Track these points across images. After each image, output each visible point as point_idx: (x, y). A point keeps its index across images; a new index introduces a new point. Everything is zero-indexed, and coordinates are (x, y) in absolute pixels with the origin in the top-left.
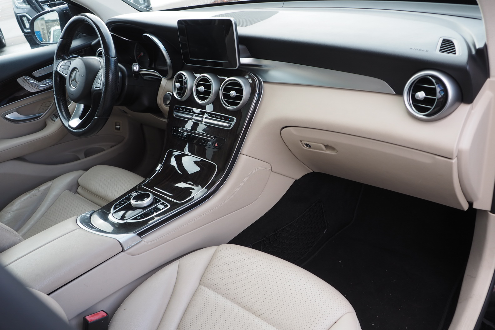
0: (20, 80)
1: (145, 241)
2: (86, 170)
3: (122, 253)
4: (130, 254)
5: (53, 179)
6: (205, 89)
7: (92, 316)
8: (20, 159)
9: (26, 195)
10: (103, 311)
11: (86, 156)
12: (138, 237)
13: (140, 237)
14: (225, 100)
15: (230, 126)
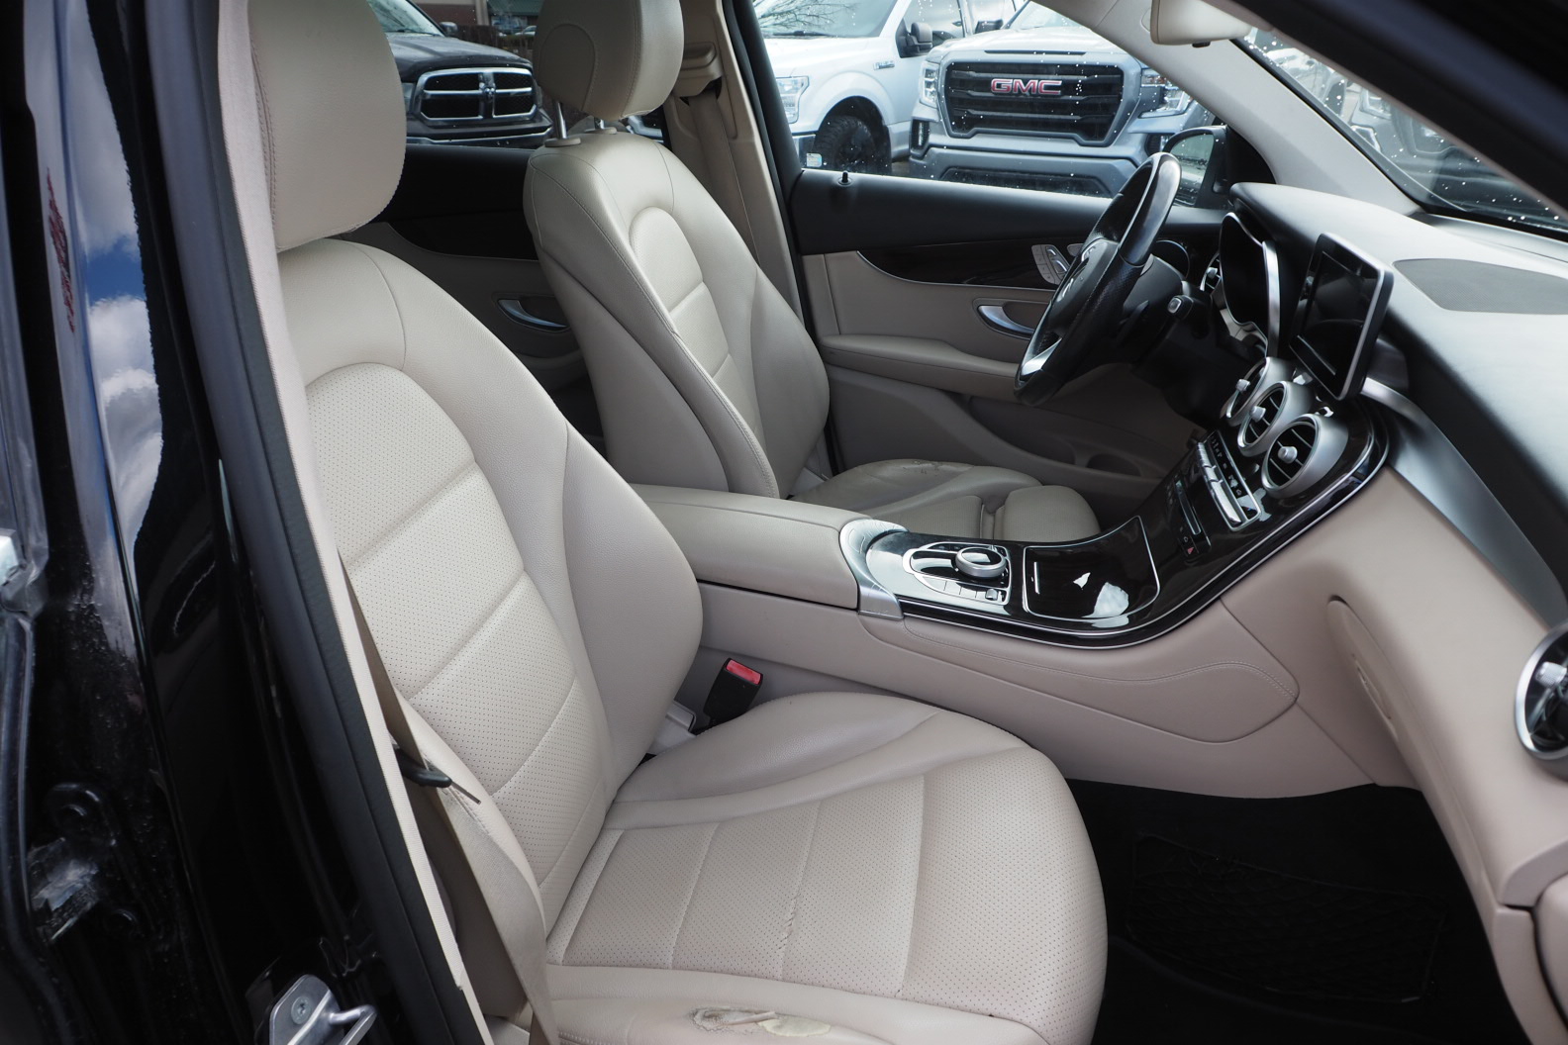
0: (1036, 250)
1: (907, 626)
2: (1044, 483)
3: (853, 614)
4: (866, 626)
5: (977, 465)
6: (1265, 416)
7: (738, 667)
8: (955, 396)
9: (913, 463)
10: (762, 675)
11: (1090, 465)
12: (898, 609)
13: (903, 611)
14: (1269, 461)
15: (1239, 524)
